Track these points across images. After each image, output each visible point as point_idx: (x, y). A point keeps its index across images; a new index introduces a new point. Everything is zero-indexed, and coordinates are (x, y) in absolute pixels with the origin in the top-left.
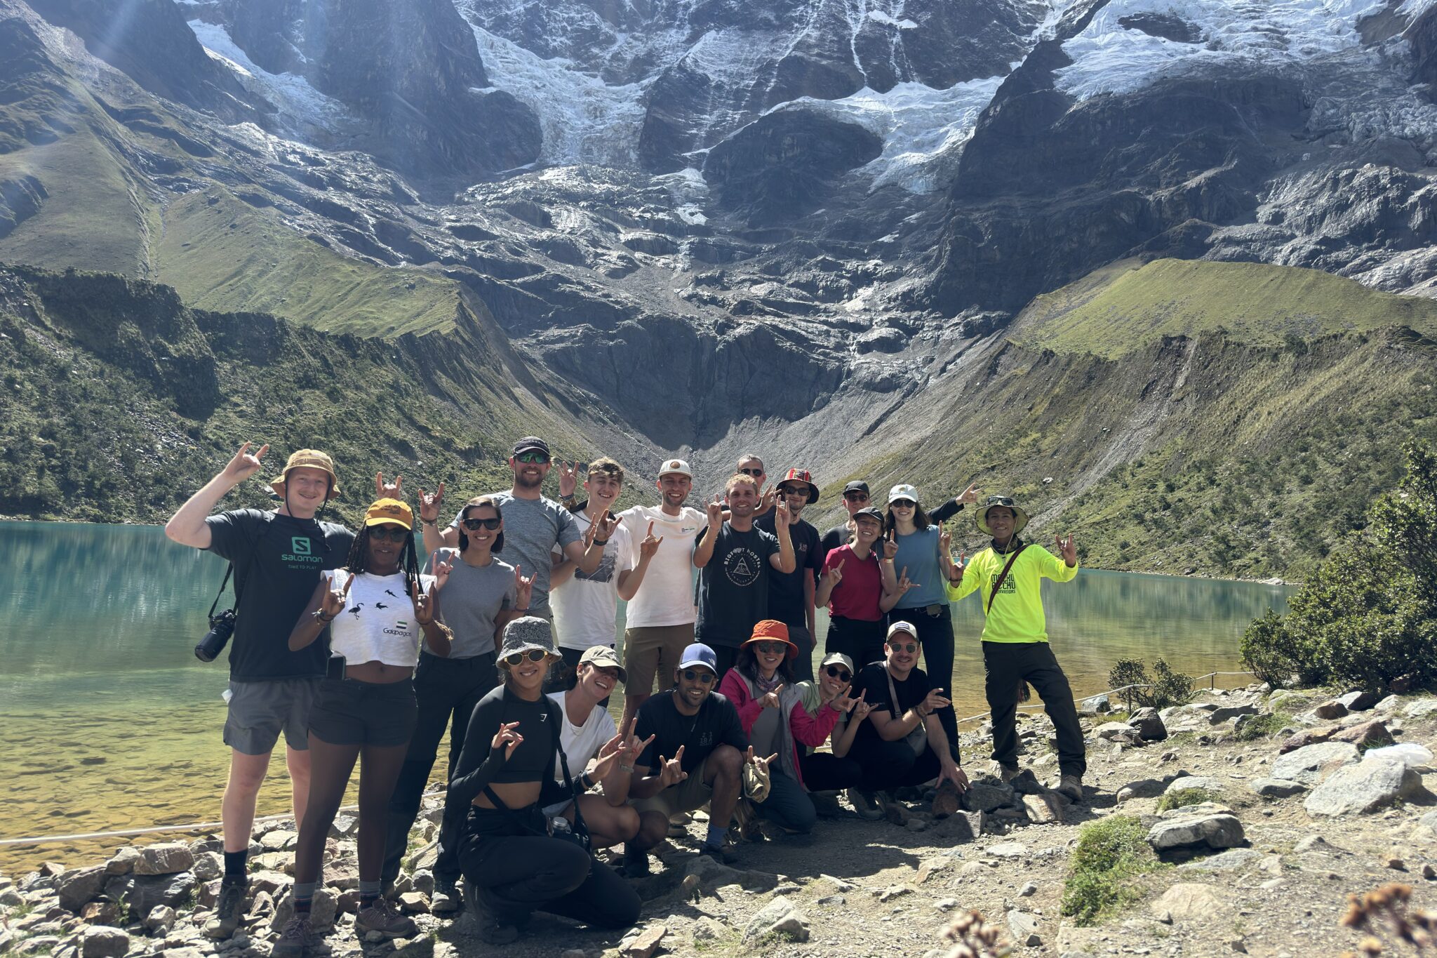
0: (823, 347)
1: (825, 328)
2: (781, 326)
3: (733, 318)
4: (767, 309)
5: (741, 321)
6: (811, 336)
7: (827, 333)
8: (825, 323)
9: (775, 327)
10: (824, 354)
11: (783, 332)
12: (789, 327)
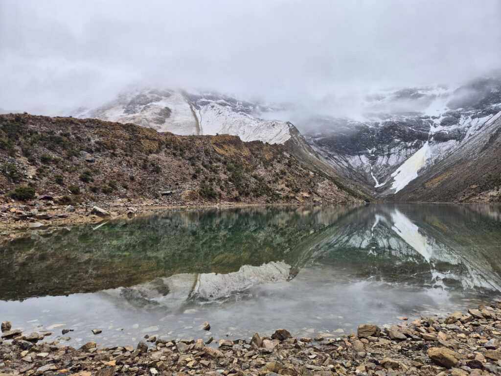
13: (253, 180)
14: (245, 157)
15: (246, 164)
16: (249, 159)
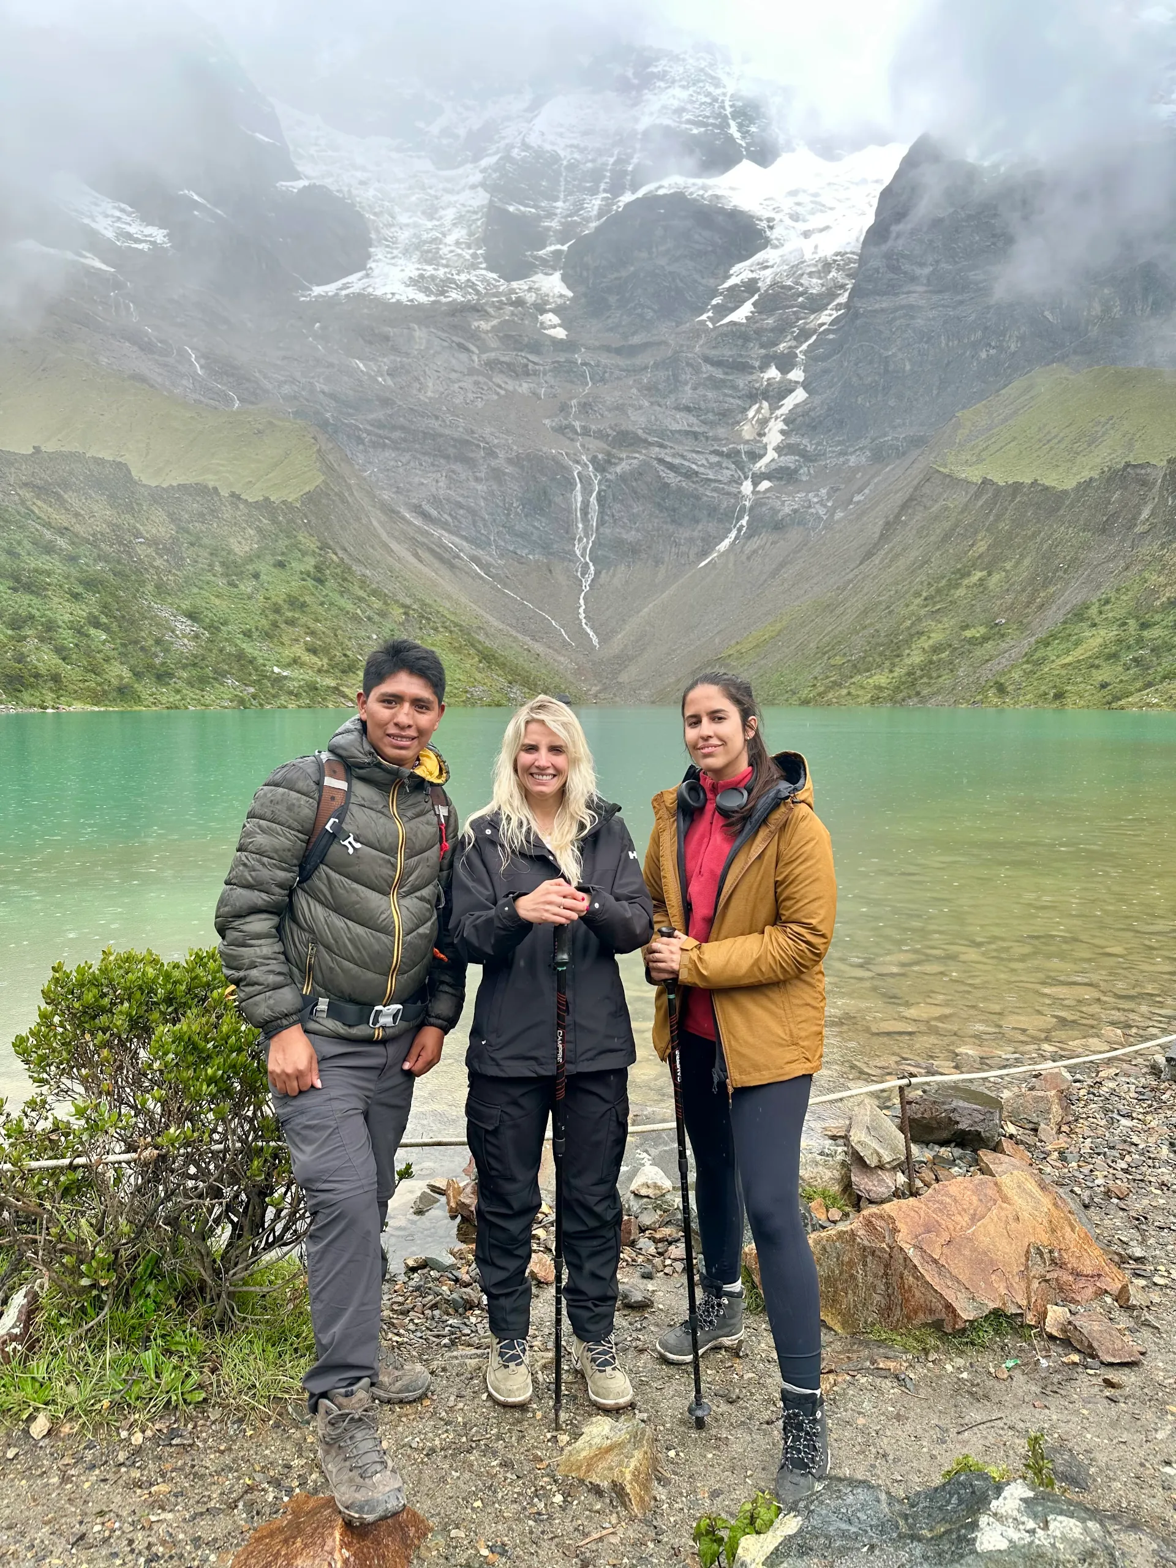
0: (715, 481)
1: (717, 459)
2: (669, 459)
3: (614, 451)
4: (652, 439)
6: (702, 470)
7: (719, 464)
8: (716, 453)
9: (661, 461)
10: (718, 490)
11: (671, 467)
12: (677, 461)
13: (183, 626)
14: (153, 542)
15: (157, 568)
16: (168, 551)
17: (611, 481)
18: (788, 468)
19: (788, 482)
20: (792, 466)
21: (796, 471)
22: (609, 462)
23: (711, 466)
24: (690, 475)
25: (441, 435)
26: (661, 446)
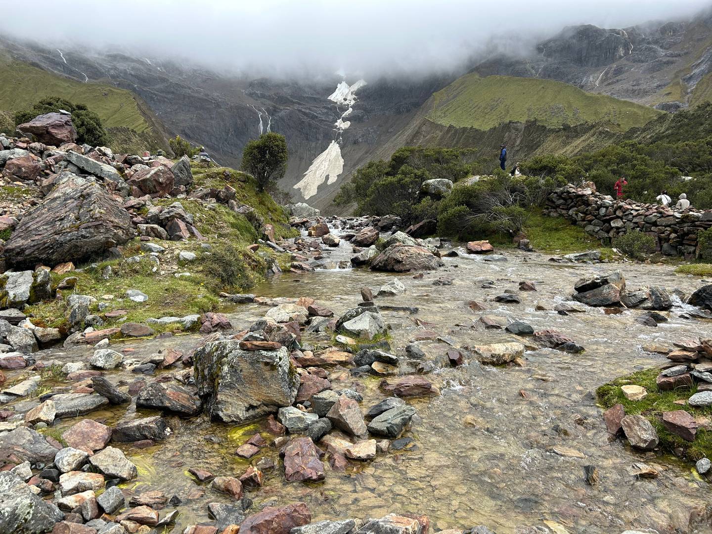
0: (325, 121)
1: (326, 111)
2: (303, 110)
3: (277, 106)
4: (294, 100)
5: (282, 108)
6: (319, 116)
7: (327, 113)
8: (324, 107)
9: (300, 111)
10: (326, 125)
11: (305, 114)
12: (308, 111)
17: (277, 120)
18: (359, 116)
19: (359, 122)
20: (360, 115)
21: (363, 117)
22: (275, 111)
23: (324, 114)
24: (314, 117)
25: (193, 97)
26: (299, 104)
